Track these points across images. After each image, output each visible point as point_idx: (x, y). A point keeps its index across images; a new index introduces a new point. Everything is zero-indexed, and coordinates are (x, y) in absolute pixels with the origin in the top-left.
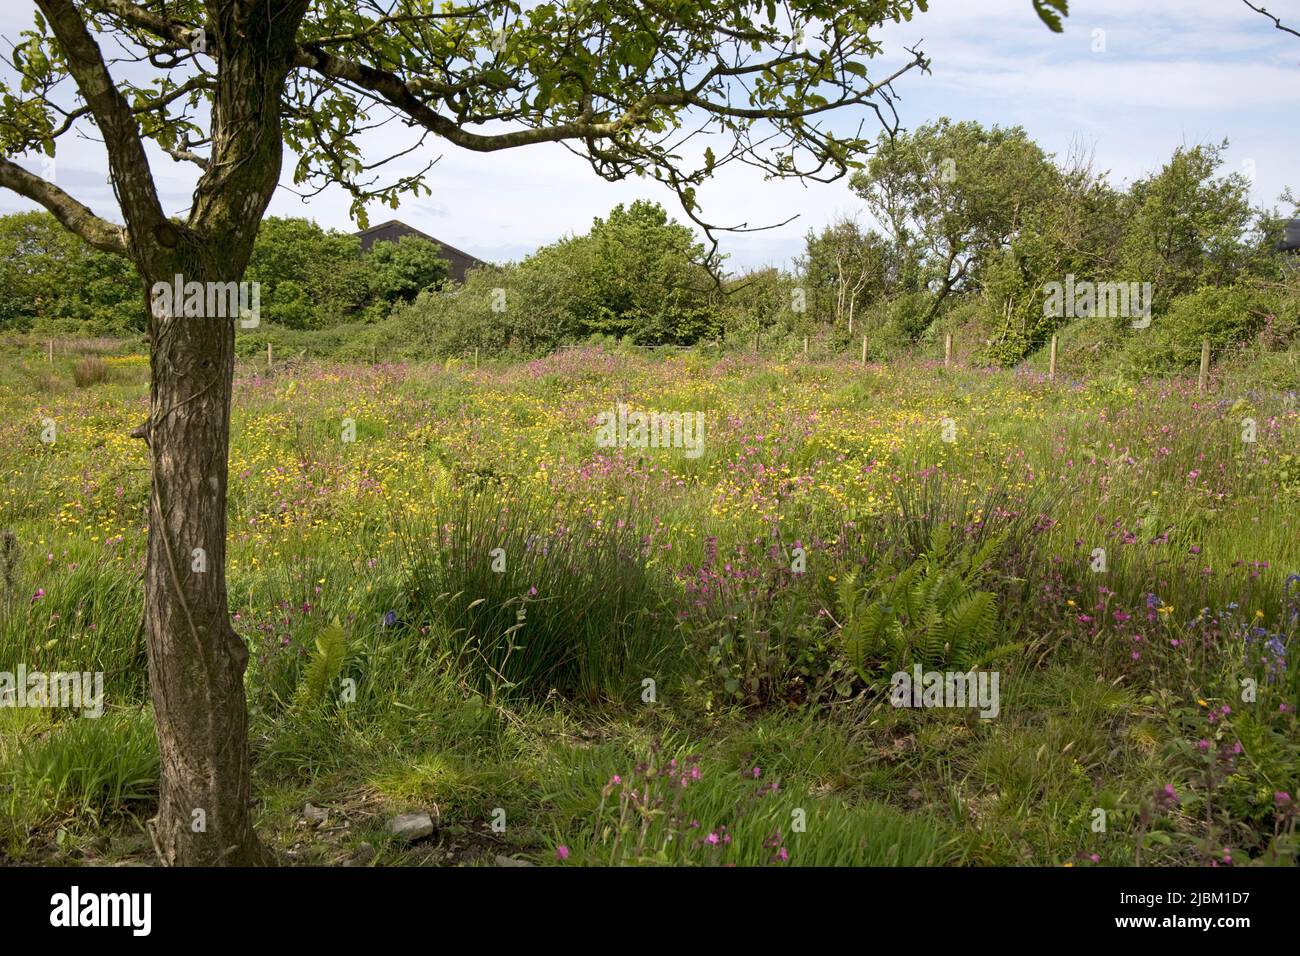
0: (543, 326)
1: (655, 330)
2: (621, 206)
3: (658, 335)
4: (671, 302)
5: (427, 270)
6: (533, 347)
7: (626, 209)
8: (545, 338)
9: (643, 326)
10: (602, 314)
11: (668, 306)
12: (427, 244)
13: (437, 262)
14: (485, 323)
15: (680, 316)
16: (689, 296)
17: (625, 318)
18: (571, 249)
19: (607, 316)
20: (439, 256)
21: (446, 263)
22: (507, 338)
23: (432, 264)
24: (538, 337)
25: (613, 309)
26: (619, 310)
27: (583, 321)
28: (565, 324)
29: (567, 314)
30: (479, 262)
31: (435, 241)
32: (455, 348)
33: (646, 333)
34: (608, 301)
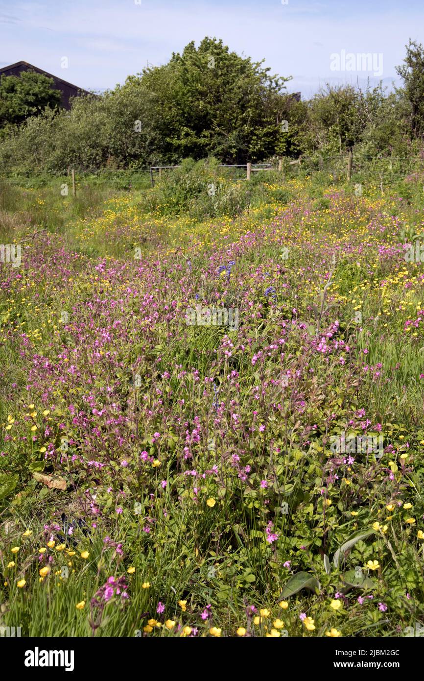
0: (134, 146)
1: (230, 147)
2: (193, 43)
3: (234, 150)
4: (244, 121)
5: (43, 98)
6: (126, 165)
7: (197, 45)
8: (136, 156)
9: (220, 144)
10: (183, 133)
11: (242, 125)
12: (42, 77)
13: (51, 92)
14: (83, 143)
15: (252, 133)
16: (259, 115)
17: (204, 136)
18: (154, 78)
19: (187, 135)
20: (52, 86)
21: (59, 93)
22: (105, 157)
23: (47, 94)
24: (130, 155)
25: (193, 128)
26: (198, 129)
27: (168, 139)
28: (151, 143)
29: (153, 134)
30: (82, 91)
31: (49, 76)
32: (61, 166)
33: (223, 149)
34: (189, 122)
